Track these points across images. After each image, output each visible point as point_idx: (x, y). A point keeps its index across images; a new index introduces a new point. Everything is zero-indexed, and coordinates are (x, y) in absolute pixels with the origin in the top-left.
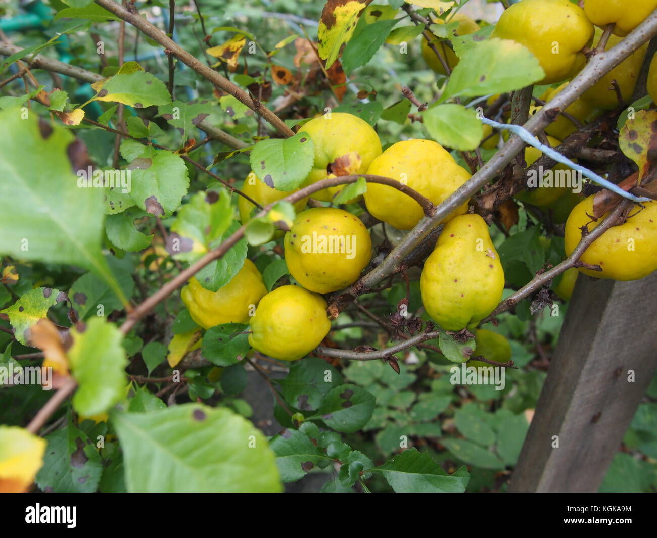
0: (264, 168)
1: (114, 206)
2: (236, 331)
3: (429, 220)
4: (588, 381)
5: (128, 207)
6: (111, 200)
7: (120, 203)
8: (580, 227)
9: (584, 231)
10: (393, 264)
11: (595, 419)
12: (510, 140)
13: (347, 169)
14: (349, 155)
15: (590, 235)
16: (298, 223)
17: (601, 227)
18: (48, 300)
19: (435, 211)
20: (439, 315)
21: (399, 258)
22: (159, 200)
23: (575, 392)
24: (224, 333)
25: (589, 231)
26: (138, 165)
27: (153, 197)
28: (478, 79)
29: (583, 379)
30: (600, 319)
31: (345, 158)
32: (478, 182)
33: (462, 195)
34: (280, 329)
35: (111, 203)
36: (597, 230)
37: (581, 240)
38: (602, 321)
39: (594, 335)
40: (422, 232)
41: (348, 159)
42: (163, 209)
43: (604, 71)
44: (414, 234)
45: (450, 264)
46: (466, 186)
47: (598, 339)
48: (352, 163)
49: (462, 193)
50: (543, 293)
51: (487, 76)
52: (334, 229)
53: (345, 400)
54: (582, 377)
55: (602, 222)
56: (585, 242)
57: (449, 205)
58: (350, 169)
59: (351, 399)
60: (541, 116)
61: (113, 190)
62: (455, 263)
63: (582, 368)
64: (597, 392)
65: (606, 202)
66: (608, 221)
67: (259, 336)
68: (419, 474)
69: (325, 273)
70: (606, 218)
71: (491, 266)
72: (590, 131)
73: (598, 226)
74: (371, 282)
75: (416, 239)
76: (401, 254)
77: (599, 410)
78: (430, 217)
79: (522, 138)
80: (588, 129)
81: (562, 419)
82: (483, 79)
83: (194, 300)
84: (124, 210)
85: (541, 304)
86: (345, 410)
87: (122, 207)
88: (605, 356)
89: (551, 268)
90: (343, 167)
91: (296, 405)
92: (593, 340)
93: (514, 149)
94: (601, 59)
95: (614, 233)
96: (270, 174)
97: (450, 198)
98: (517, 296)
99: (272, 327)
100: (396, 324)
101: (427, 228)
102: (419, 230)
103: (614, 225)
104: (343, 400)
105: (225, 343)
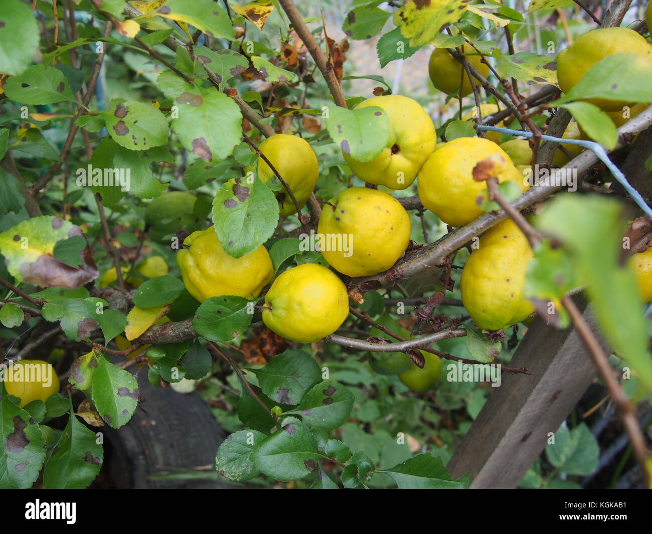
0: (340, 132)
1: (136, 141)
2: (238, 306)
3: (493, 217)
4: (534, 401)
5: (154, 146)
6: (134, 135)
7: (145, 139)
10: (441, 256)
11: (525, 438)
16: (347, 199)
18: (56, 232)
20: (484, 312)
21: (449, 250)
22: (208, 144)
23: (522, 410)
24: (225, 306)
26: (189, 101)
27: (203, 139)
28: (610, 86)
29: (531, 398)
30: (563, 342)
32: (548, 188)
34: (309, 307)
35: (134, 138)
38: (564, 344)
39: (553, 357)
40: (481, 228)
42: (211, 154)
44: (473, 228)
45: (504, 264)
46: (535, 189)
47: (555, 361)
51: (619, 85)
52: (387, 212)
53: (327, 397)
54: (531, 396)
59: (333, 396)
61: (136, 124)
62: (509, 263)
63: (534, 387)
64: (536, 412)
67: (280, 312)
68: (427, 478)
69: (369, 255)
74: (410, 272)
75: (473, 234)
76: (453, 246)
77: (531, 430)
79: (597, 155)
81: (503, 434)
82: (614, 86)
83: (198, 265)
84: (148, 149)
86: (325, 407)
87: (147, 145)
88: (554, 378)
91: (276, 397)
92: (551, 361)
93: (588, 163)
96: (348, 140)
97: (518, 199)
99: (300, 304)
100: (423, 317)
101: (488, 224)
102: (479, 225)
104: (325, 397)
105: (222, 317)
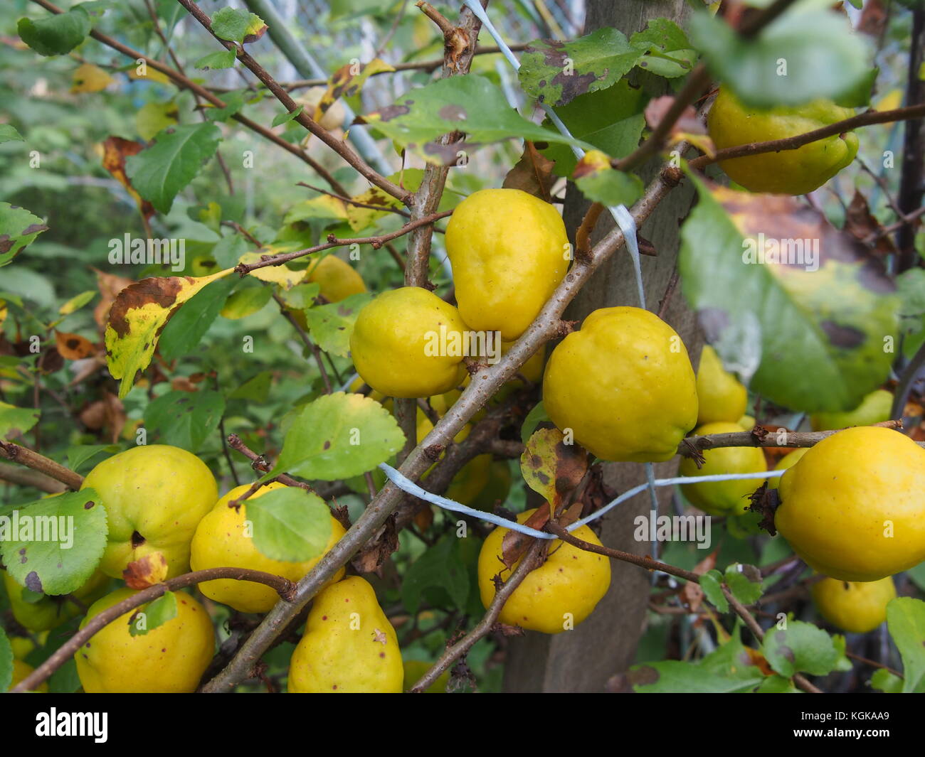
0: (24, 561)
3: (288, 606)
8: (492, 578)
9: (498, 582)
10: (245, 668)
12: (384, 489)
13: (147, 579)
14: (148, 557)
15: (506, 588)
17: (517, 576)
19: (295, 592)
25: (503, 581)
28: (321, 446)
31: (143, 563)
32: (349, 547)
33: (330, 567)
36: (513, 580)
37: (496, 594)
40: (280, 622)
41: (147, 563)
43: (490, 393)
44: (269, 625)
45: (325, 664)
46: (333, 553)
48: (154, 569)
49: (329, 563)
50: (460, 664)
51: (332, 441)
55: (517, 569)
56: (501, 598)
57: (312, 582)
58: (152, 578)
60: (419, 456)
62: (331, 661)
65: (517, 546)
66: (524, 567)
70: (522, 562)
71: (382, 655)
72: (500, 416)
73: (513, 575)
75: (272, 632)
76: (254, 653)
78: (289, 601)
80: (498, 414)
82: (327, 446)
85: (459, 680)
89: (463, 636)
90: (141, 575)
93: (391, 501)
94: (485, 378)
95: (535, 579)
96: (35, 571)
97: (314, 572)
98: (424, 682)
101: (286, 616)
102: (275, 619)
103: (532, 568)
